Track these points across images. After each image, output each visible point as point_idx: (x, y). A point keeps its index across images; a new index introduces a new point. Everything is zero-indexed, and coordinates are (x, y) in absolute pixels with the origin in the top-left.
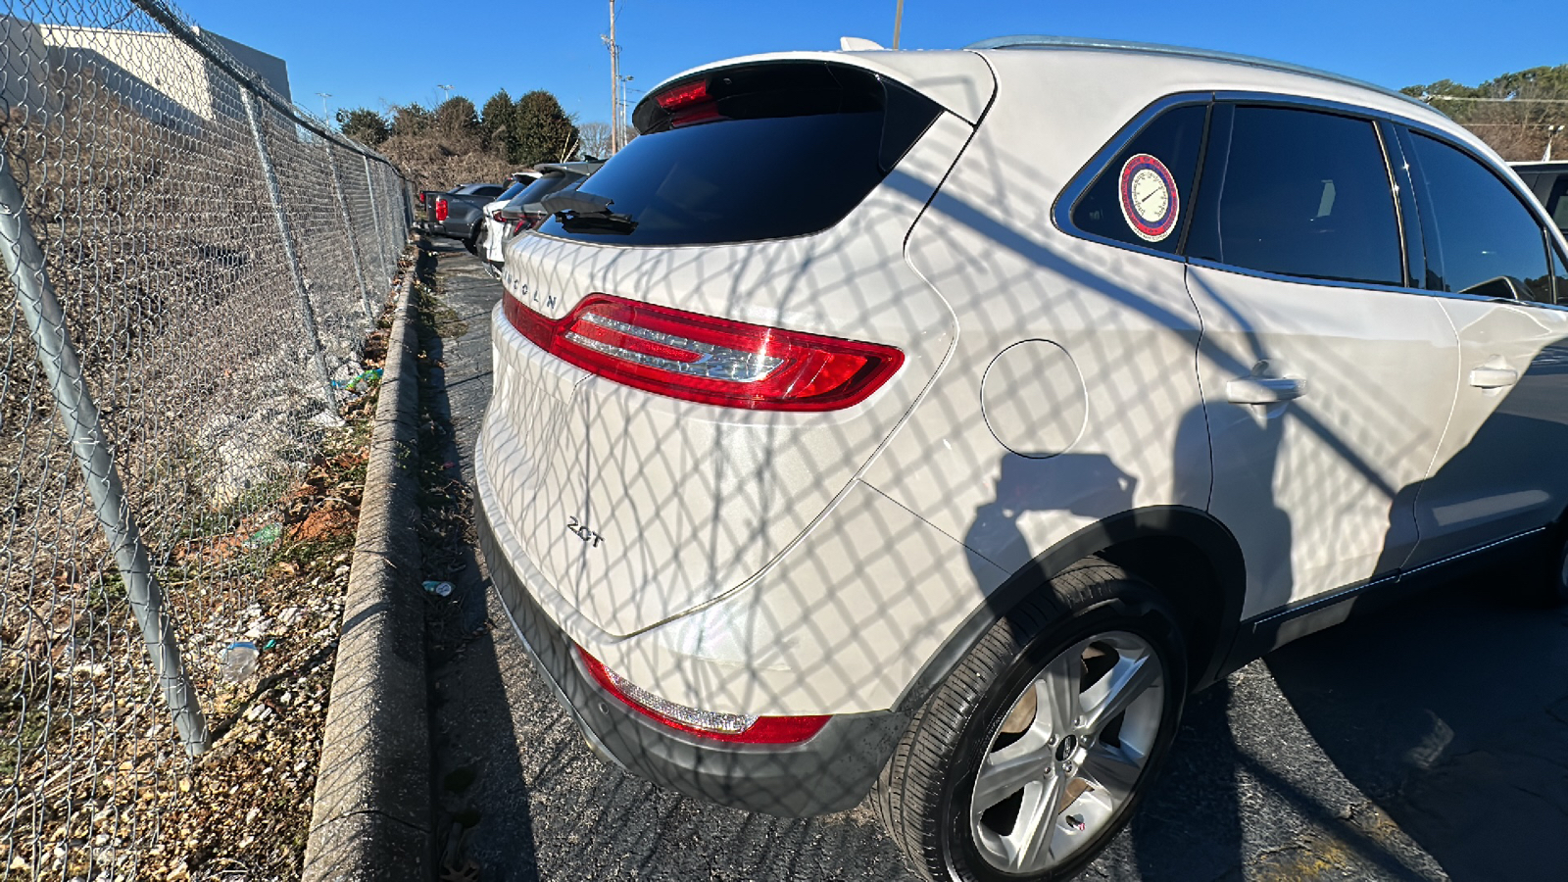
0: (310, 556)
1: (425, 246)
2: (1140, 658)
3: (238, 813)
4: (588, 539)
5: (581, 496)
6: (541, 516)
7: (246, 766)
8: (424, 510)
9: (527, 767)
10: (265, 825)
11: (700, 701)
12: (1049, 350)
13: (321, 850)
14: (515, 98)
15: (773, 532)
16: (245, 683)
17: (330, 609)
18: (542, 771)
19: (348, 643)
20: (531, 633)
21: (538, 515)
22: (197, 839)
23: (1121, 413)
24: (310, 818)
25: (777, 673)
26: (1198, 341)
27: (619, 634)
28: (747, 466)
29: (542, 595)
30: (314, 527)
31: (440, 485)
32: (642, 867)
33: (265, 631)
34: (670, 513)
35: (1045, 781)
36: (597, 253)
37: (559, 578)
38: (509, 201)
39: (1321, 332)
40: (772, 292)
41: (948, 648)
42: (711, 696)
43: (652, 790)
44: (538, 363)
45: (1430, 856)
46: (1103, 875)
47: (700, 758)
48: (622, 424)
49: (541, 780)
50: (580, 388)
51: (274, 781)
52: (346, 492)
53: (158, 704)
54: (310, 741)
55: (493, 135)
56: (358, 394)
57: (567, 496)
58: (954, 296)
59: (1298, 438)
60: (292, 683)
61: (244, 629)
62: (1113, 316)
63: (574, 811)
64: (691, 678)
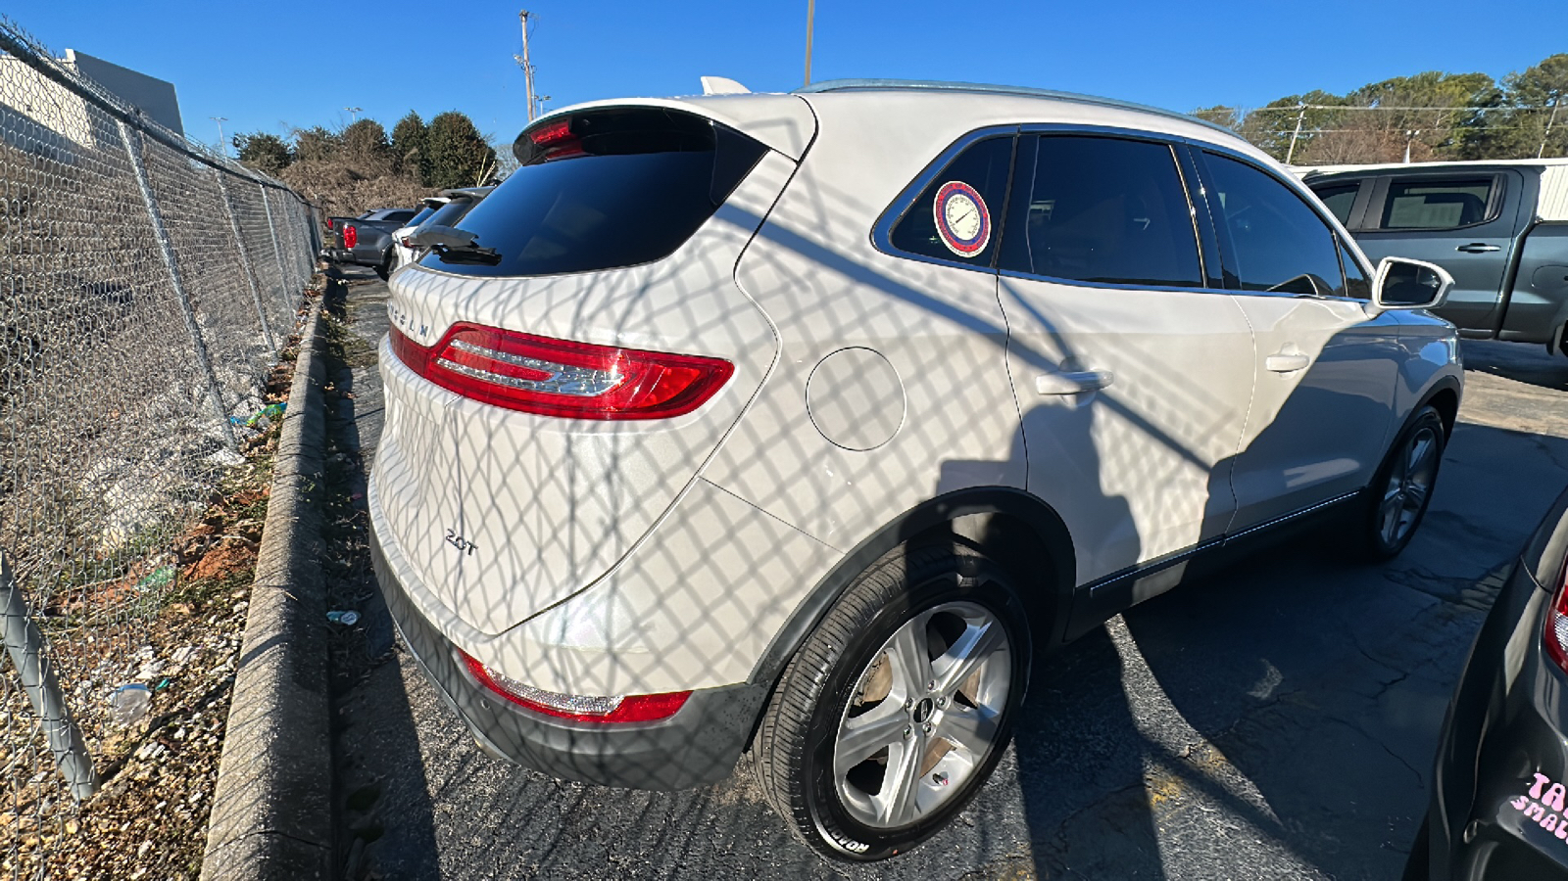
0: (207, 595)
1: (334, 274)
2: (985, 624)
3: (130, 849)
4: (463, 548)
5: (456, 510)
6: (422, 532)
7: (137, 803)
8: (329, 542)
9: (432, 781)
10: (158, 856)
11: (568, 686)
12: (863, 356)
13: (216, 872)
14: (427, 120)
15: (624, 527)
16: (136, 724)
17: (228, 645)
18: (446, 784)
19: (245, 676)
20: (418, 642)
21: (420, 529)
22: (86, 876)
23: (937, 408)
24: (205, 845)
25: (637, 654)
26: (1005, 341)
27: (494, 633)
28: (597, 471)
29: (425, 605)
30: (209, 567)
31: (347, 517)
32: (541, 862)
33: (159, 672)
34: (531, 518)
35: (905, 740)
36: (462, 285)
37: (439, 586)
38: (417, 227)
39: (1121, 330)
40: (611, 315)
41: (794, 623)
42: (577, 681)
43: (555, 790)
44: (413, 388)
45: (1251, 782)
46: (969, 825)
47: (573, 740)
48: (486, 440)
49: (445, 791)
50: (449, 409)
51: (168, 814)
52: (244, 531)
53: (42, 753)
54: (205, 773)
55: (405, 158)
56: (260, 430)
57: (444, 510)
58: (777, 311)
59: (1108, 423)
60: (187, 720)
61: (135, 672)
62: (925, 324)
63: (477, 816)
64: (558, 666)
